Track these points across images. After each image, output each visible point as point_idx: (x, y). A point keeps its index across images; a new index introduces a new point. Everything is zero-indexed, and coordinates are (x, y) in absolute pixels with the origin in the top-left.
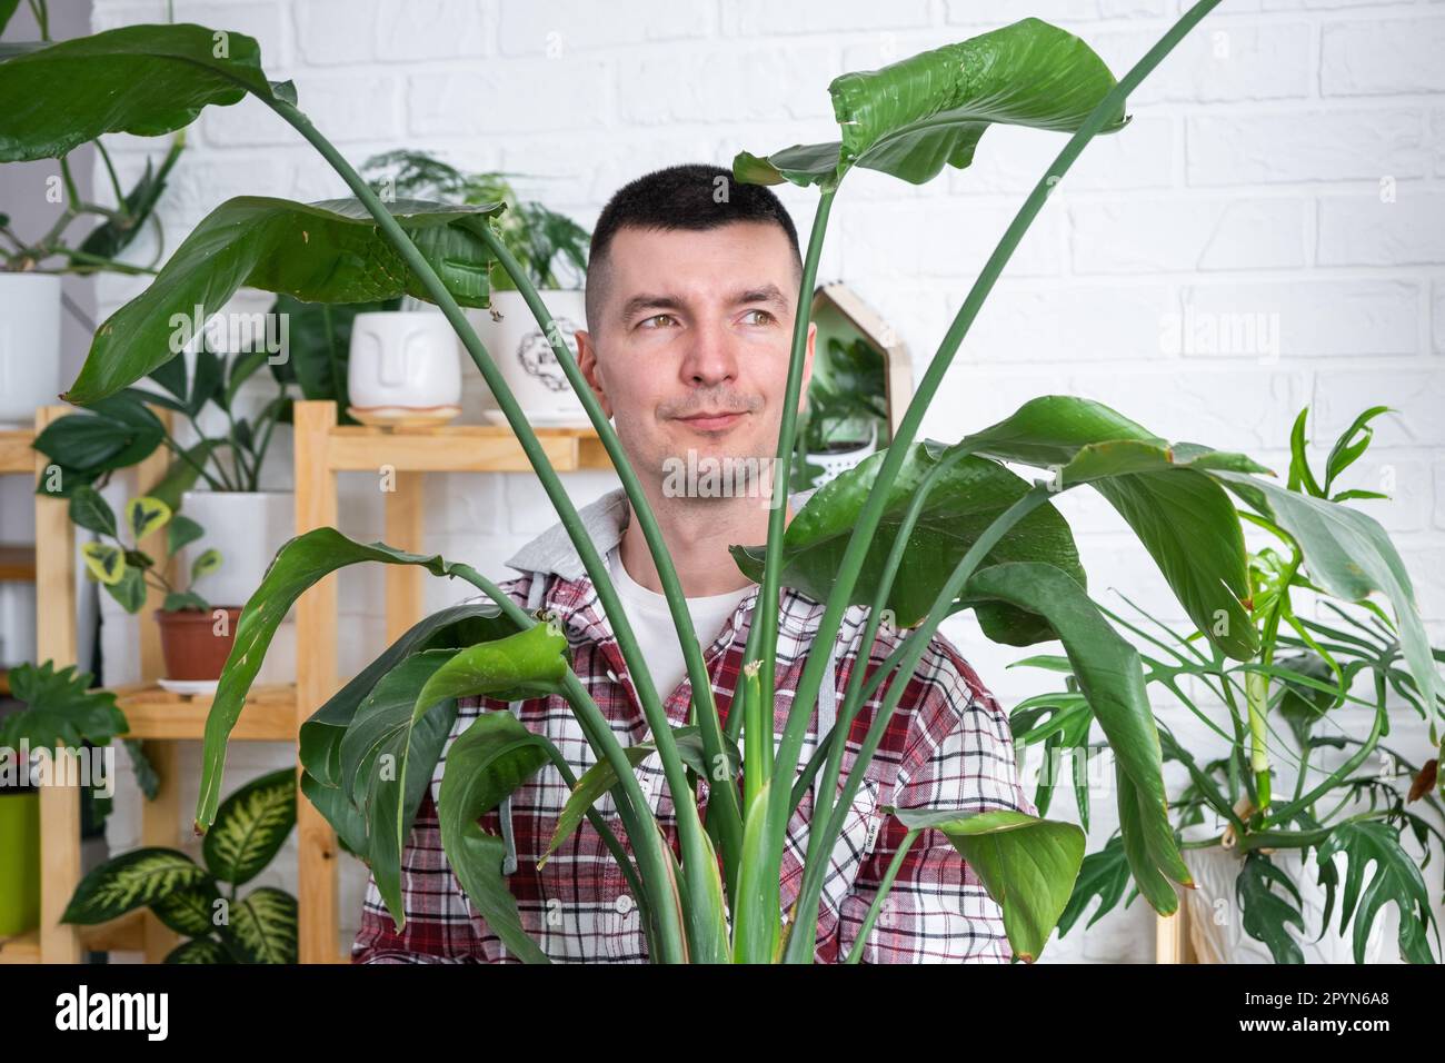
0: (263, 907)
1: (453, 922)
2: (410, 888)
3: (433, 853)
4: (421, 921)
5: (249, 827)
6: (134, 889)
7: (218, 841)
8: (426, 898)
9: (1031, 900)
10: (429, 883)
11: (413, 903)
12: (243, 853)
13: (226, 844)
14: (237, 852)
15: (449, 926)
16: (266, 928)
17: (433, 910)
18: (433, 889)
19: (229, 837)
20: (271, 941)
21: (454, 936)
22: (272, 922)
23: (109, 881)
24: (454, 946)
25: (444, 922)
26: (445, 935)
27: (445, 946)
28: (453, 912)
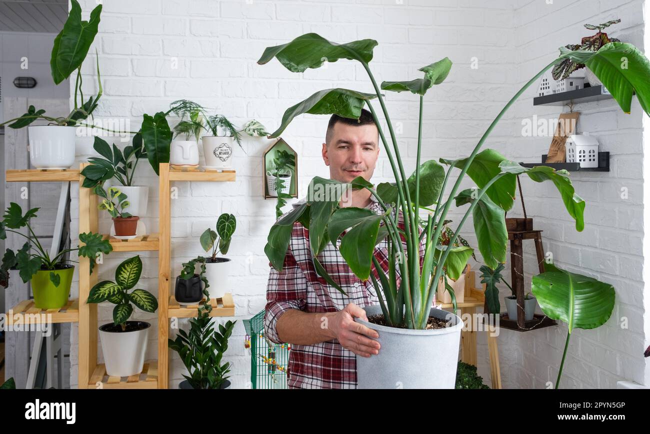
0: (141, 294)
1: (299, 291)
2: (286, 284)
3: (293, 274)
4: (289, 292)
5: (128, 274)
6: (107, 292)
7: (120, 278)
8: (291, 286)
9: (456, 265)
10: (291, 282)
11: (287, 288)
12: (128, 281)
13: (122, 279)
14: (126, 281)
15: (298, 292)
16: (144, 300)
17: (293, 289)
18: (293, 283)
19: (123, 277)
20: (146, 303)
21: (299, 295)
22: (145, 298)
23: (97, 291)
24: (299, 297)
25: (296, 291)
26: (297, 295)
27: (297, 297)
28: (298, 289)
